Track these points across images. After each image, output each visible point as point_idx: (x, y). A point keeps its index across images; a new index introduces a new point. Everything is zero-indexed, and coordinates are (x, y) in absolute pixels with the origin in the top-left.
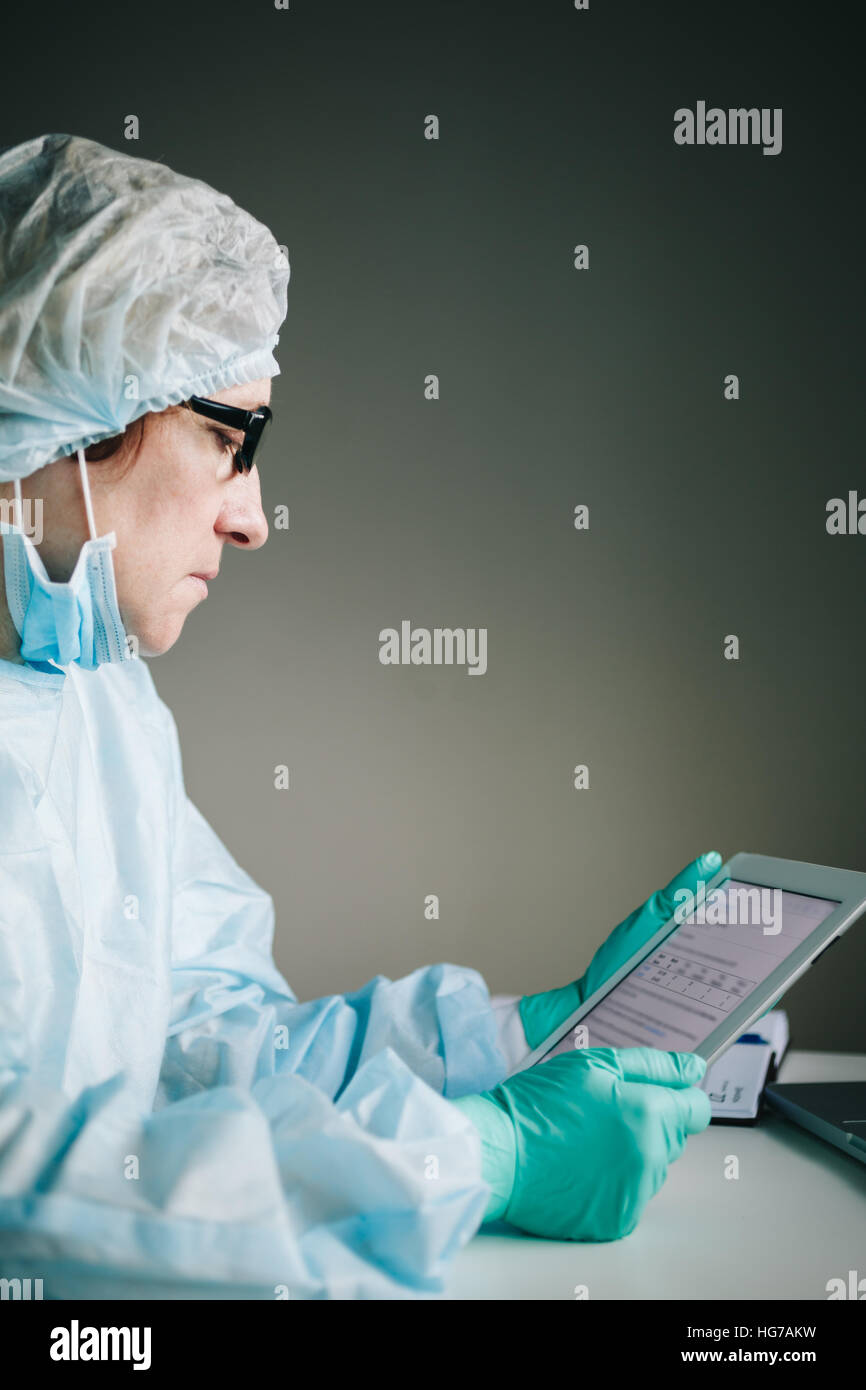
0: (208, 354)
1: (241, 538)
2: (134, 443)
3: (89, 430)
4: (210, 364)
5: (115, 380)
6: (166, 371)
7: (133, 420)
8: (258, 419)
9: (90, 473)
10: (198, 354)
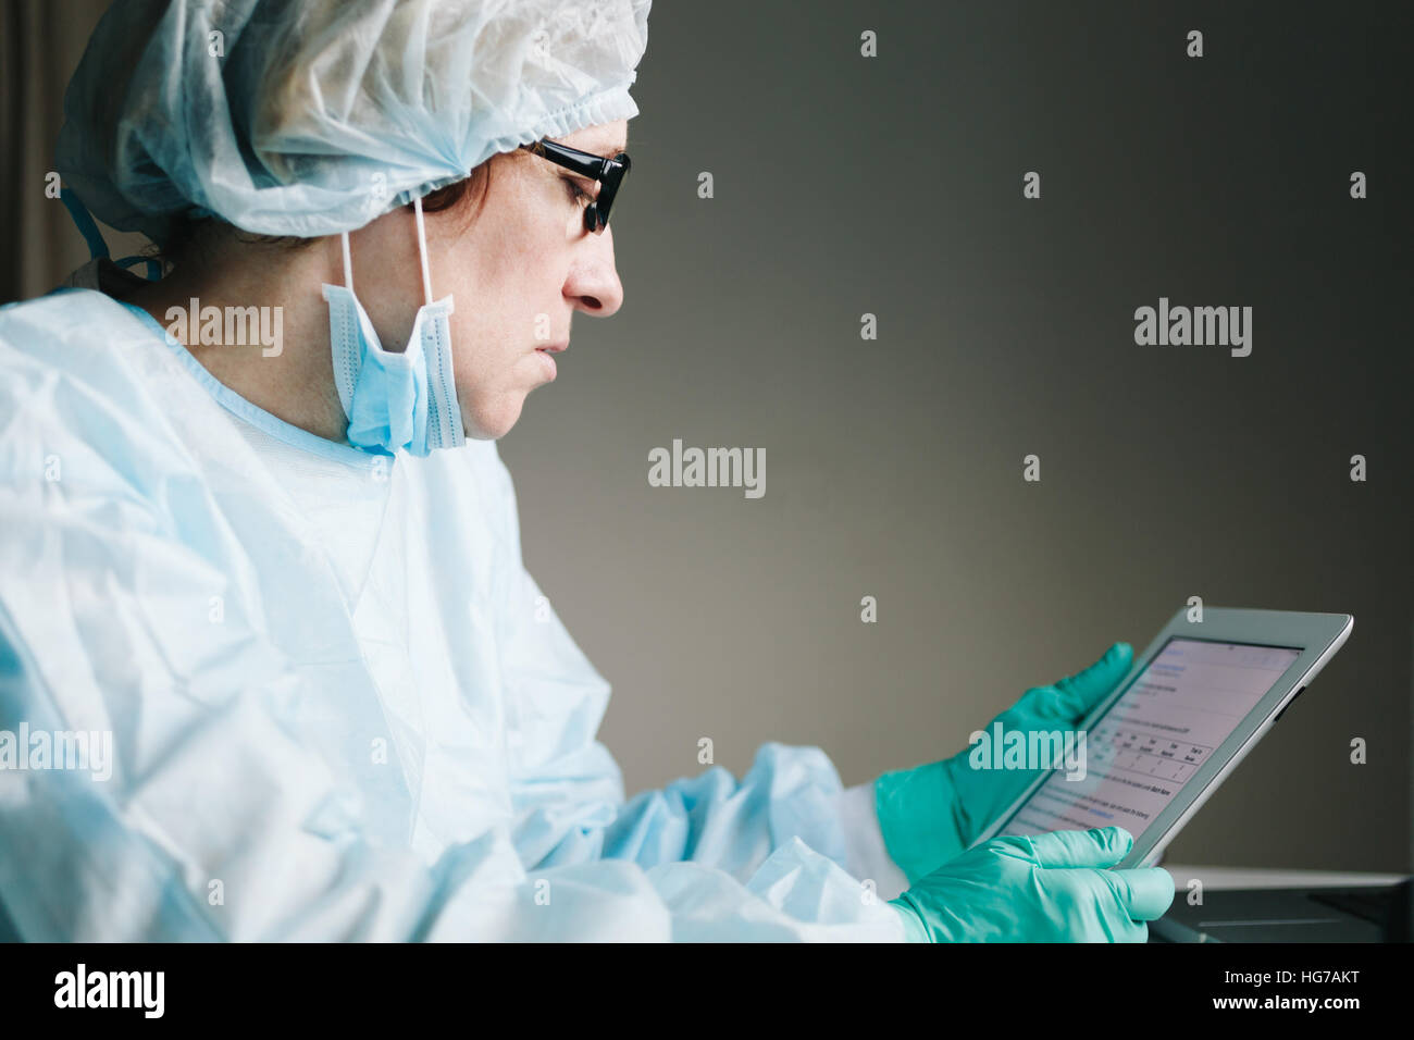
0: (565, 89)
1: (592, 302)
2: (478, 189)
3: (431, 175)
4: (567, 101)
5: (461, 117)
6: (518, 108)
7: (480, 163)
8: (616, 167)
9: (426, 226)
10: (554, 88)
